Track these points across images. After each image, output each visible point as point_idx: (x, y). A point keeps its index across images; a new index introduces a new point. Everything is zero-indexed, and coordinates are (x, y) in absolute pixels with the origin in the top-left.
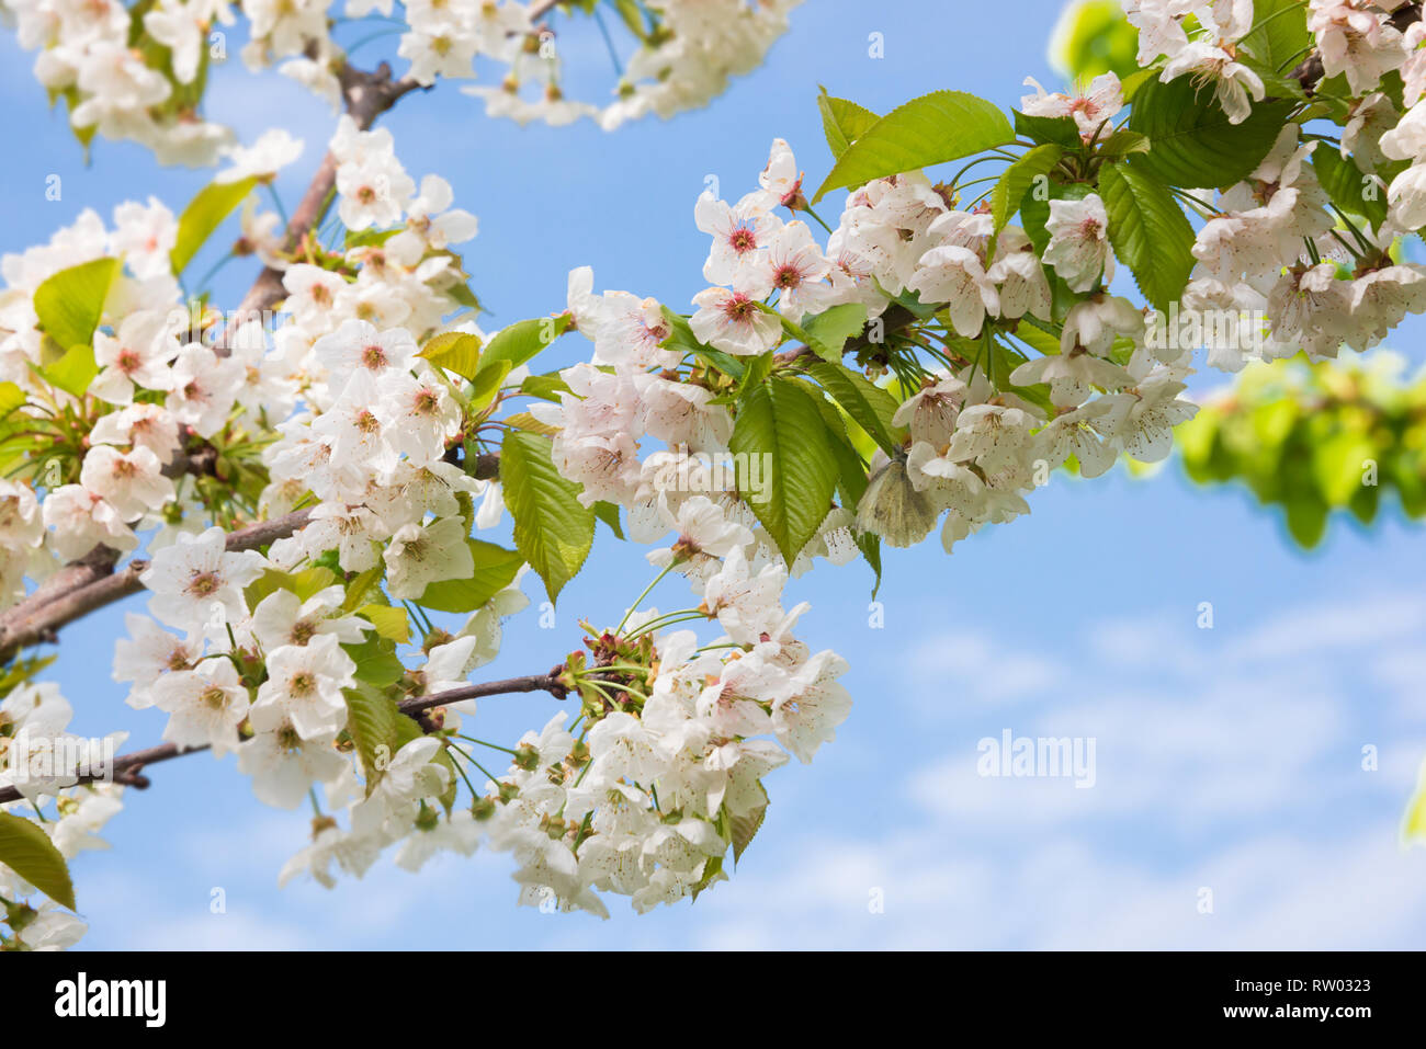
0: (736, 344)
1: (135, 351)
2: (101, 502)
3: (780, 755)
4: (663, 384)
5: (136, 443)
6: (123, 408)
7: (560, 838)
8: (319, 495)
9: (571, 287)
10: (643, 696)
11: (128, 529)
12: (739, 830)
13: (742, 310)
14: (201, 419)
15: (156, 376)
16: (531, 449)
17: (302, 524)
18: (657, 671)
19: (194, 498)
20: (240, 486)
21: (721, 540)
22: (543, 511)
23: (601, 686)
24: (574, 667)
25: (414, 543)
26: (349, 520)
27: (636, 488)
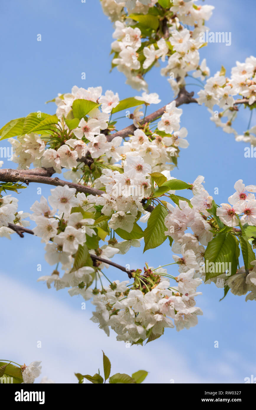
0: (225, 221)
1: (89, 128)
2: (59, 158)
3: (172, 325)
4: (201, 218)
5: (75, 150)
6: (78, 139)
7: (109, 311)
8: (107, 191)
9: (197, 179)
10: (149, 290)
11: (61, 167)
12: (152, 336)
13: (232, 213)
14: (94, 153)
15: (90, 137)
16: (162, 212)
17: (99, 194)
18: (155, 286)
19: (81, 169)
20: (94, 173)
21: (191, 265)
22: (156, 228)
23: (140, 281)
24: (137, 272)
25: (121, 216)
26: (110, 201)
27: (180, 238)
